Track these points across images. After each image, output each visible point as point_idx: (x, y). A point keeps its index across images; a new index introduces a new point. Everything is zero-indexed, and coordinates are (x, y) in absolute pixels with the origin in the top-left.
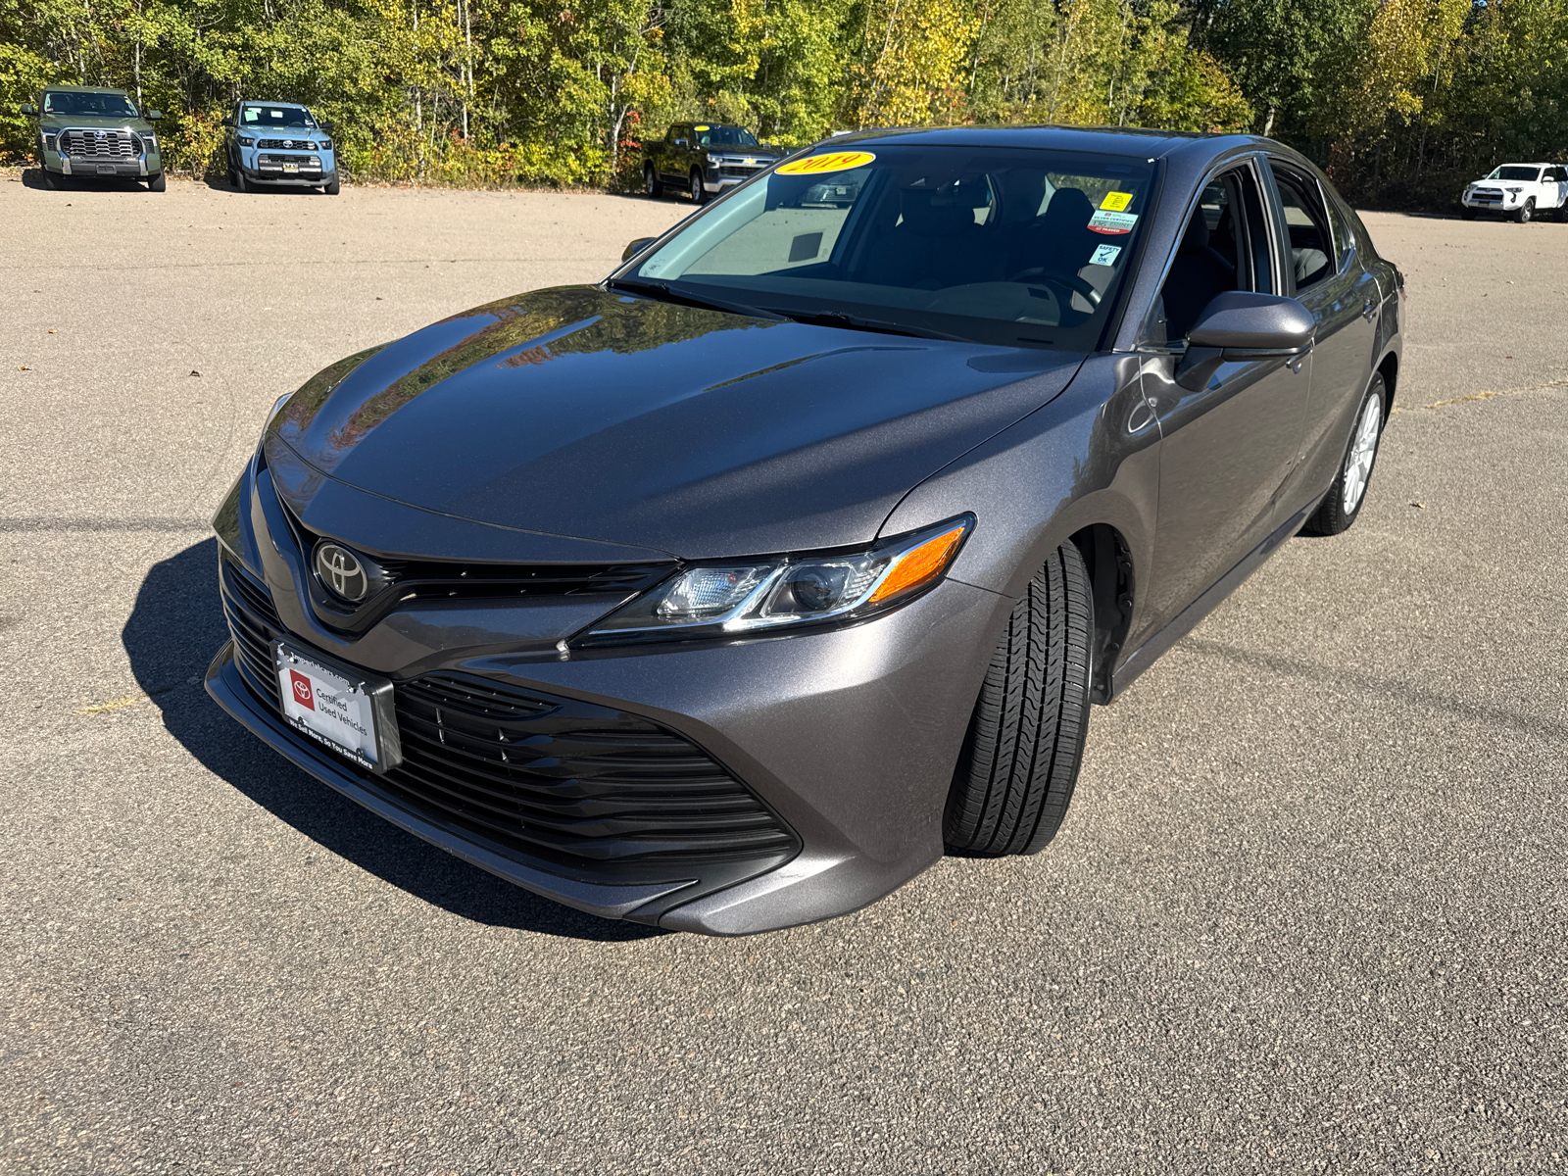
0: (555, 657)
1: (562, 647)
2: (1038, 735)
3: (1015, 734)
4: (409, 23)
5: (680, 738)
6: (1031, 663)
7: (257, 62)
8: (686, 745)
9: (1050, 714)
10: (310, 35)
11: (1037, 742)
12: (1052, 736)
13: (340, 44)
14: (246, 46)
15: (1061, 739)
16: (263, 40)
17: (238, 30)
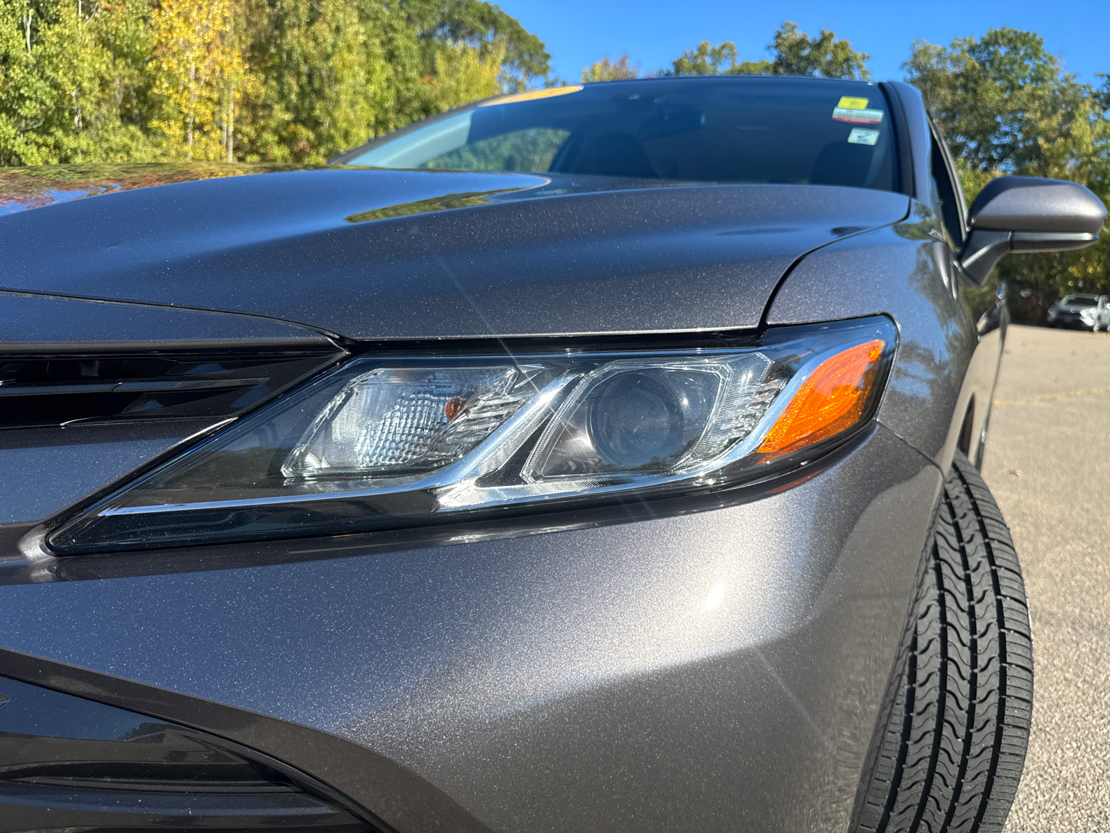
0: (20, 573)
1: (33, 550)
2: (970, 723)
3: (932, 725)
4: (185, 140)
5: (310, 791)
6: (948, 598)
7: (65, 160)
8: (325, 809)
9: (988, 688)
10: (107, 140)
11: (968, 737)
12: (991, 727)
13: (130, 148)
14: (57, 146)
15: (1007, 731)
16: (69, 142)
17: (51, 134)
